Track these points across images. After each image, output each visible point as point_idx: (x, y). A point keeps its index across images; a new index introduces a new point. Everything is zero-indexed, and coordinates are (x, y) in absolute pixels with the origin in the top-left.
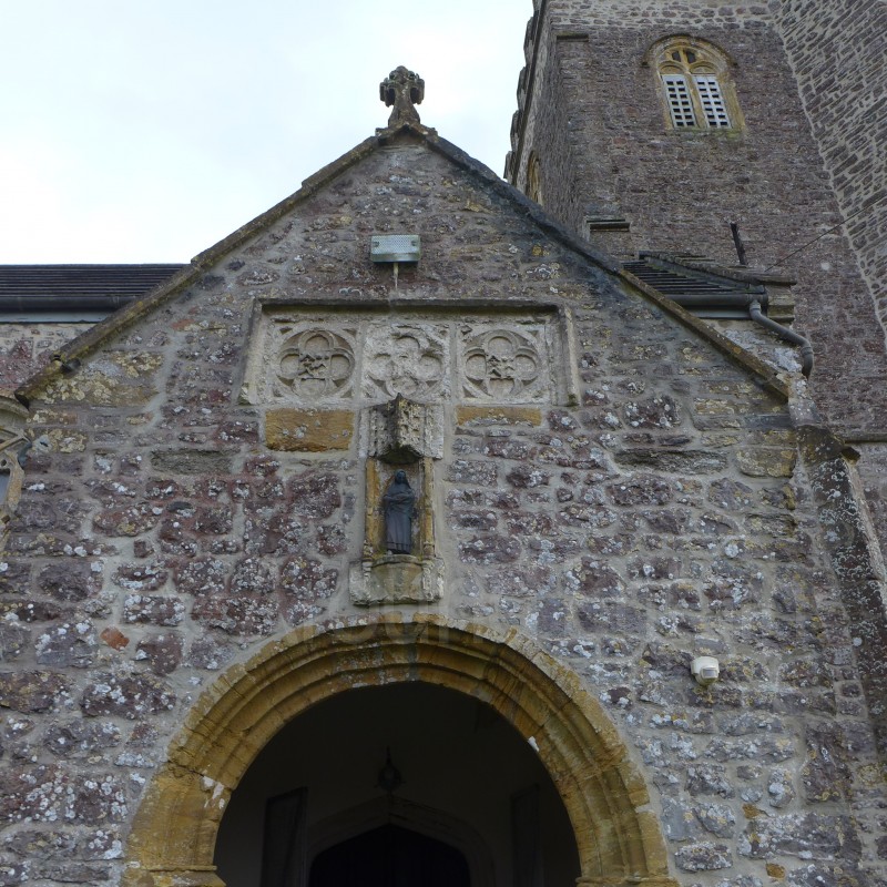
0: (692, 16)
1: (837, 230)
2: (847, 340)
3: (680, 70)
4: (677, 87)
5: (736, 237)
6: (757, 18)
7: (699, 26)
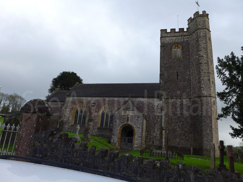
0: (179, 40)
1: (190, 73)
2: (187, 87)
3: (176, 48)
4: (175, 51)
5: (177, 74)
6: (187, 39)
7: (179, 41)
